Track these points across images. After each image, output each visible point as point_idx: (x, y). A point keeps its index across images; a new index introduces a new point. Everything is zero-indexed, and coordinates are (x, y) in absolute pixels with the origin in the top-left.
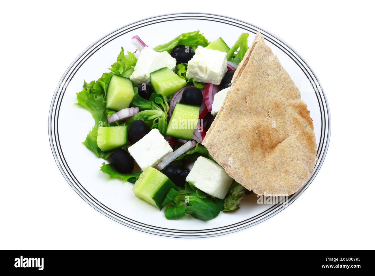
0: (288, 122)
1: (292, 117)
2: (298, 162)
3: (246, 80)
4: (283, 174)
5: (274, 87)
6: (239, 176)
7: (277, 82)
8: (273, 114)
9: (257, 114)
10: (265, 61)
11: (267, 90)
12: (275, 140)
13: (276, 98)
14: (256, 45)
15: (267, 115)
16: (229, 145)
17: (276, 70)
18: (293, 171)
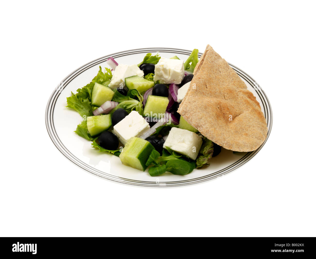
0: (241, 103)
1: (243, 99)
2: (254, 128)
3: (205, 73)
4: (244, 136)
5: (226, 80)
6: (211, 133)
7: (227, 77)
8: (228, 97)
9: (216, 97)
10: (216, 62)
11: (221, 81)
12: (234, 113)
13: (229, 87)
14: (208, 52)
15: (224, 98)
16: (199, 112)
17: (226, 68)
18: (251, 134)
